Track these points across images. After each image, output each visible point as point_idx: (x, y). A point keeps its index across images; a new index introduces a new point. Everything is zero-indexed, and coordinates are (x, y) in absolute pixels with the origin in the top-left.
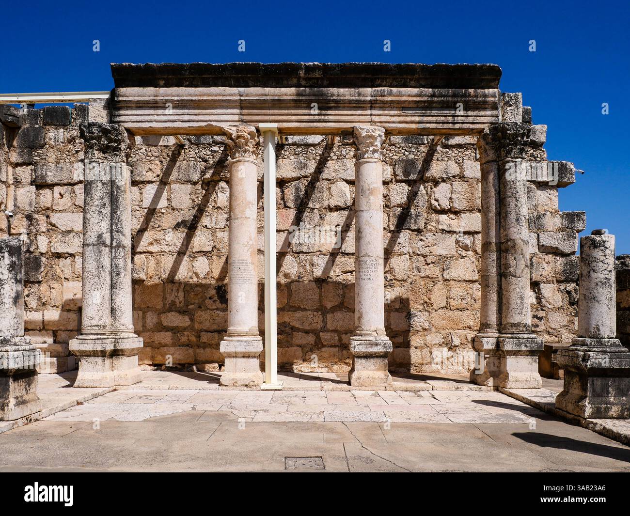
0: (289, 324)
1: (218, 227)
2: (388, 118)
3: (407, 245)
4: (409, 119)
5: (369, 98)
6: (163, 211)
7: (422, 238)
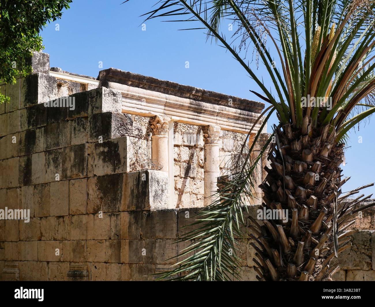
2: (223, 122)
4: (230, 124)
5: (217, 111)
7: (195, 183)
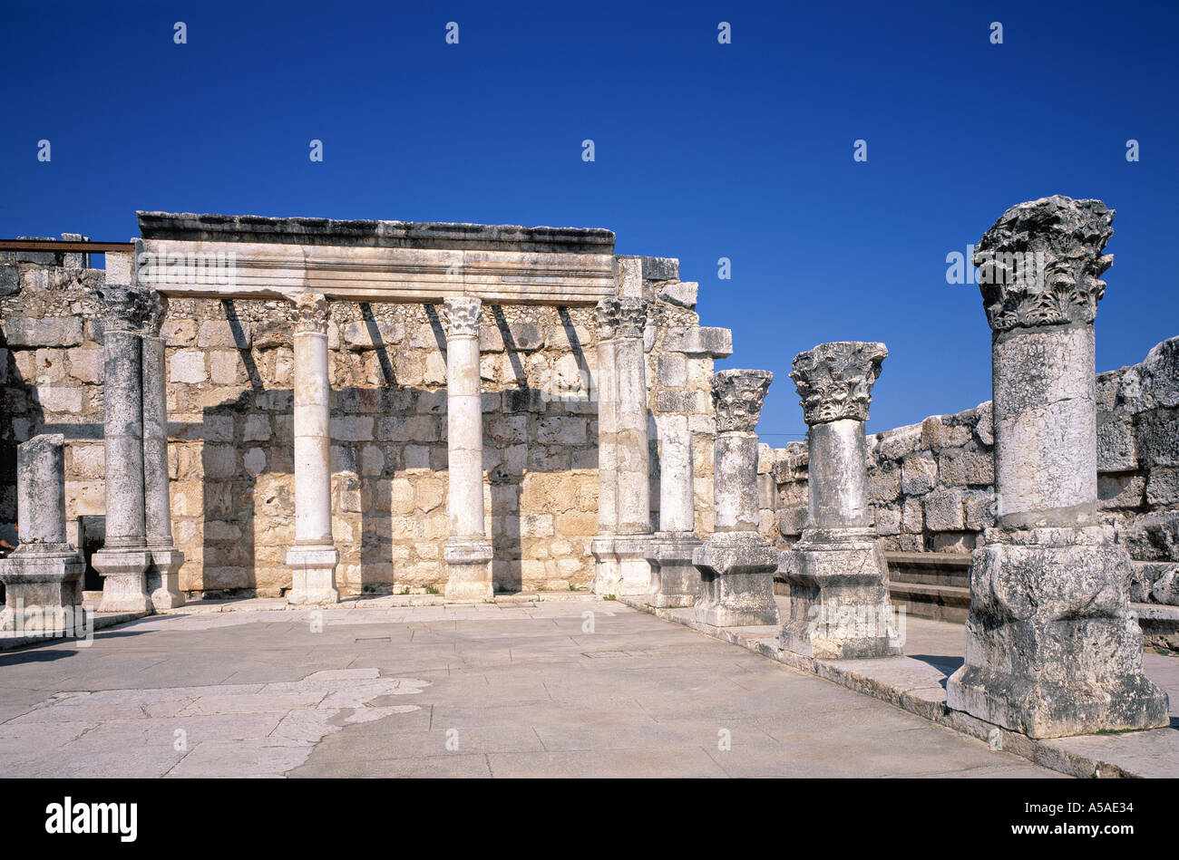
0: (375, 533)
1: (278, 408)
2: (484, 287)
3: (524, 432)
4: (509, 288)
5: (460, 264)
6: (199, 386)
7: (543, 422)
